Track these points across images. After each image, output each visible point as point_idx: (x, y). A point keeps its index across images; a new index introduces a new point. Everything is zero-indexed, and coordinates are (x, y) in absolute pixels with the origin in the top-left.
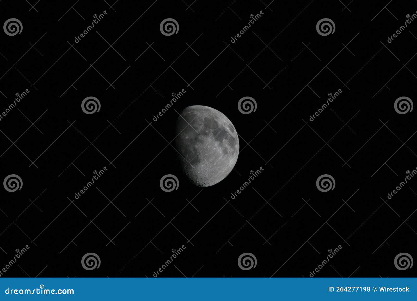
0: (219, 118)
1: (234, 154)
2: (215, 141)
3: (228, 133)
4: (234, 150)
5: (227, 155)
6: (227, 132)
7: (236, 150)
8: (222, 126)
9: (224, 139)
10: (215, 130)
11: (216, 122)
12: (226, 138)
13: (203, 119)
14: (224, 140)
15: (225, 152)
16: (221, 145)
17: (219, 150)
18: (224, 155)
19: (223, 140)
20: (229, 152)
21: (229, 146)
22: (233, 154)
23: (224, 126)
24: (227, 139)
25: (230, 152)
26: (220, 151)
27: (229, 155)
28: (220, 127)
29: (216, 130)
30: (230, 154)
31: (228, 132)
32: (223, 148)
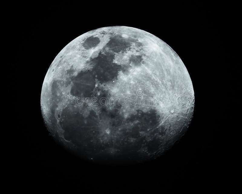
0: (72, 66)
1: (140, 40)
2: (117, 79)
3: (103, 53)
4: (133, 41)
5: (143, 57)
6: (100, 54)
7: (133, 38)
8: (87, 62)
9: (113, 62)
10: (97, 78)
11: (82, 74)
12: (113, 57)
13: (74, 97)
14: (116, 62)
15: (137, 60)
16: (124, 69)
17: (135, 73)
18: (143, 63)
19: (115, 64)
20: (138, 53)
21: (126, 53)
22: (140, 45)
23: (88, 59)
24: (115, 54)
25: (137, 51)
26: (136, 71)
27: (144, 52)
28: (90, 67)
29: (96, 76)
30: (140, 50)
31: (99, 52)
32: (131, 65)
